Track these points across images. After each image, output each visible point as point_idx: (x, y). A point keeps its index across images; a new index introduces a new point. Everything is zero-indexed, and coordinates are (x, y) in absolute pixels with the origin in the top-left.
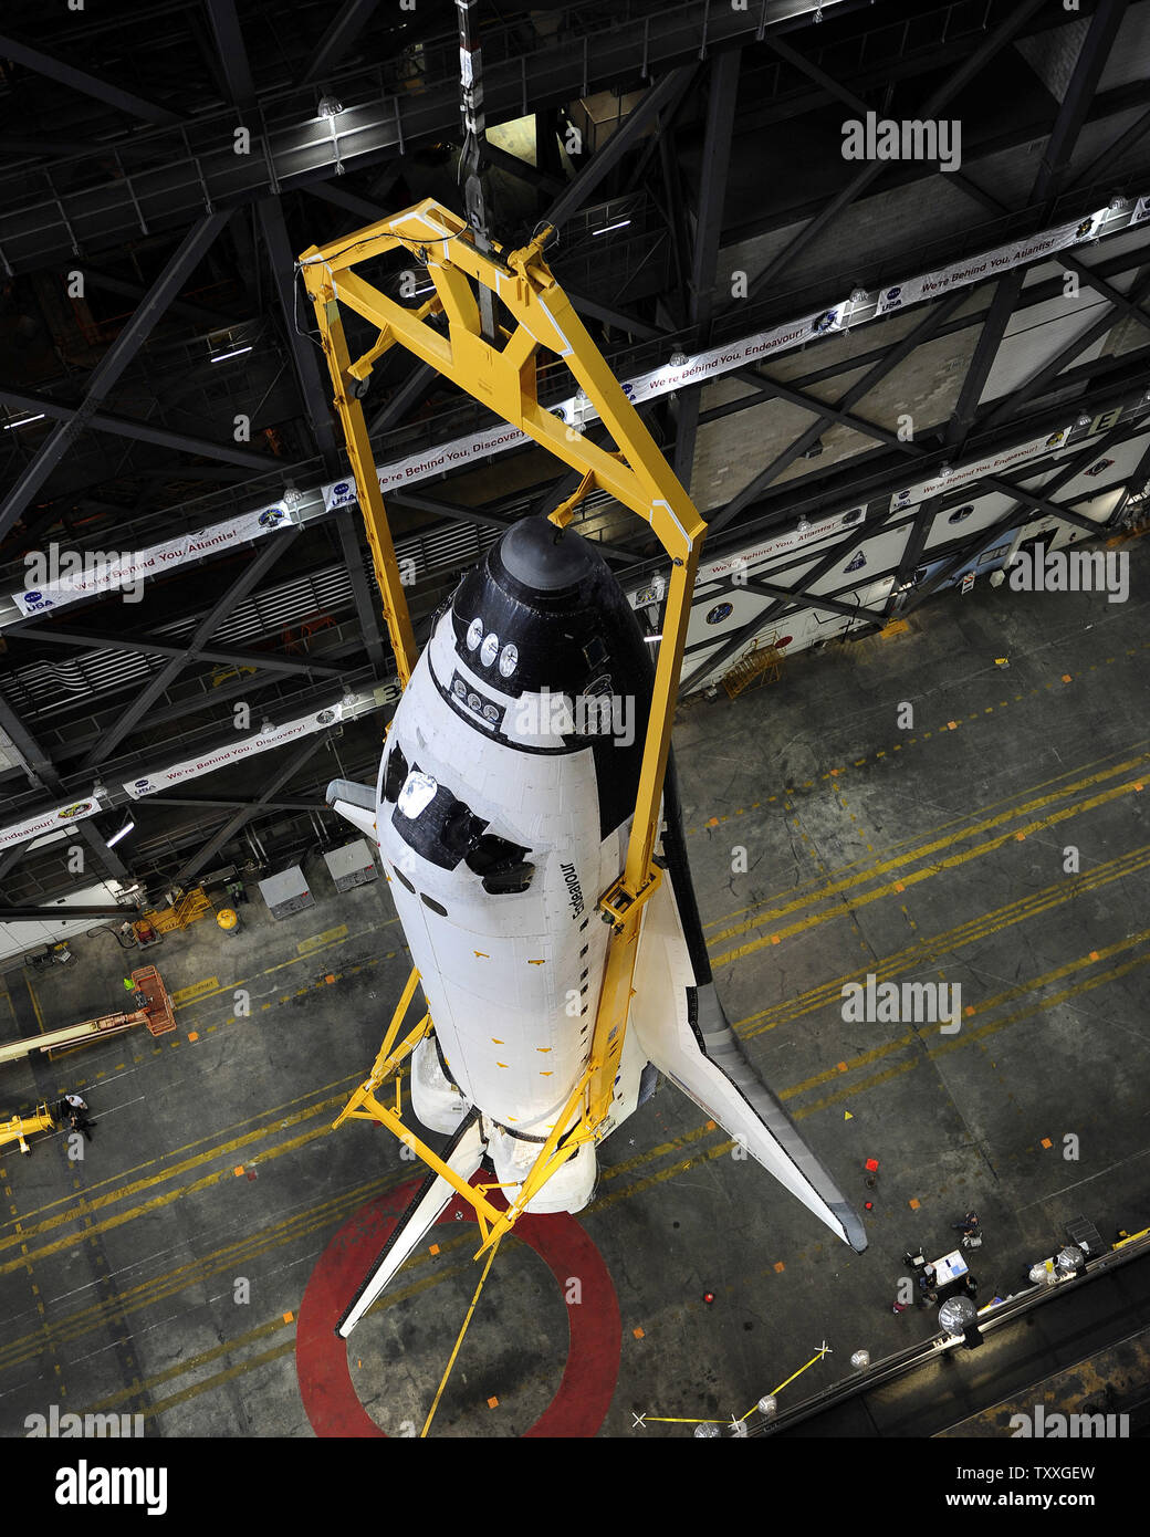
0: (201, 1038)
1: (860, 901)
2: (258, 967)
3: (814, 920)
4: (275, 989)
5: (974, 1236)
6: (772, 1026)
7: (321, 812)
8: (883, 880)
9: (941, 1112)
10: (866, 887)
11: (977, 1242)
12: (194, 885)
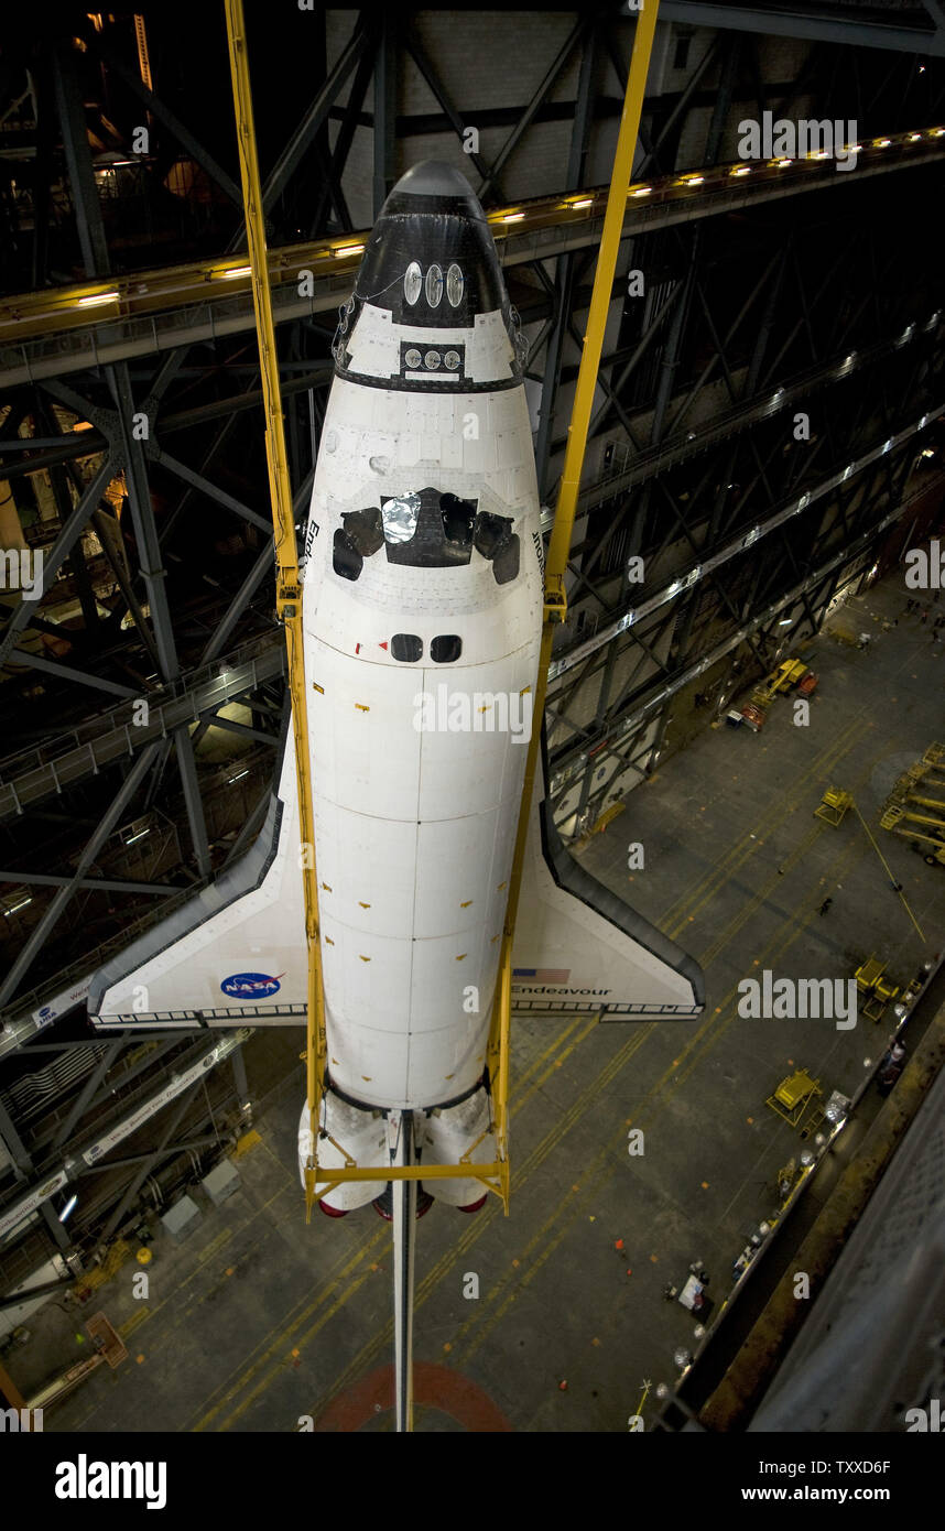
0: (147, 1358)
1: (541, 1081)
2: (174, 1285)
3: (521, 1102)
4: (192, 1296)
5: (696, 1262)
6: (525, 1179)
7: (195, 1149)
8: (547, 1064)
9: (641, 1192)
10: (541, 1071)
11: (699, 1264)
12: (115, 1240)
